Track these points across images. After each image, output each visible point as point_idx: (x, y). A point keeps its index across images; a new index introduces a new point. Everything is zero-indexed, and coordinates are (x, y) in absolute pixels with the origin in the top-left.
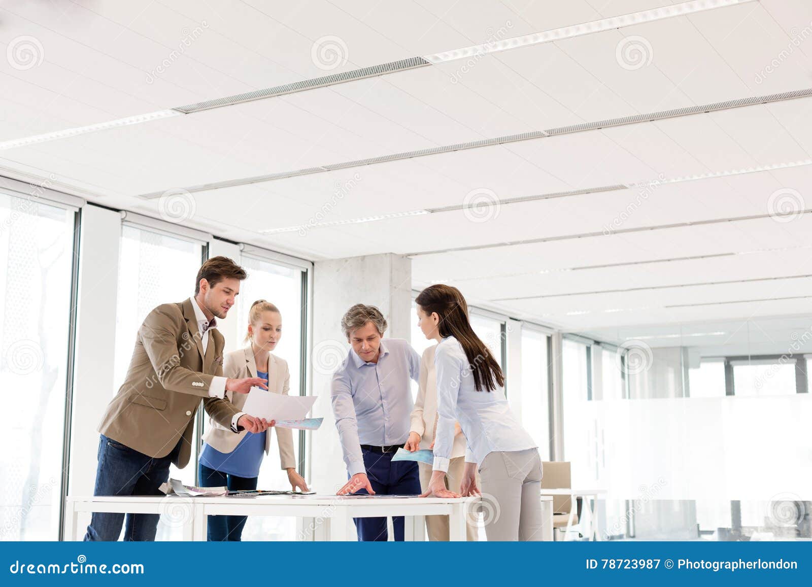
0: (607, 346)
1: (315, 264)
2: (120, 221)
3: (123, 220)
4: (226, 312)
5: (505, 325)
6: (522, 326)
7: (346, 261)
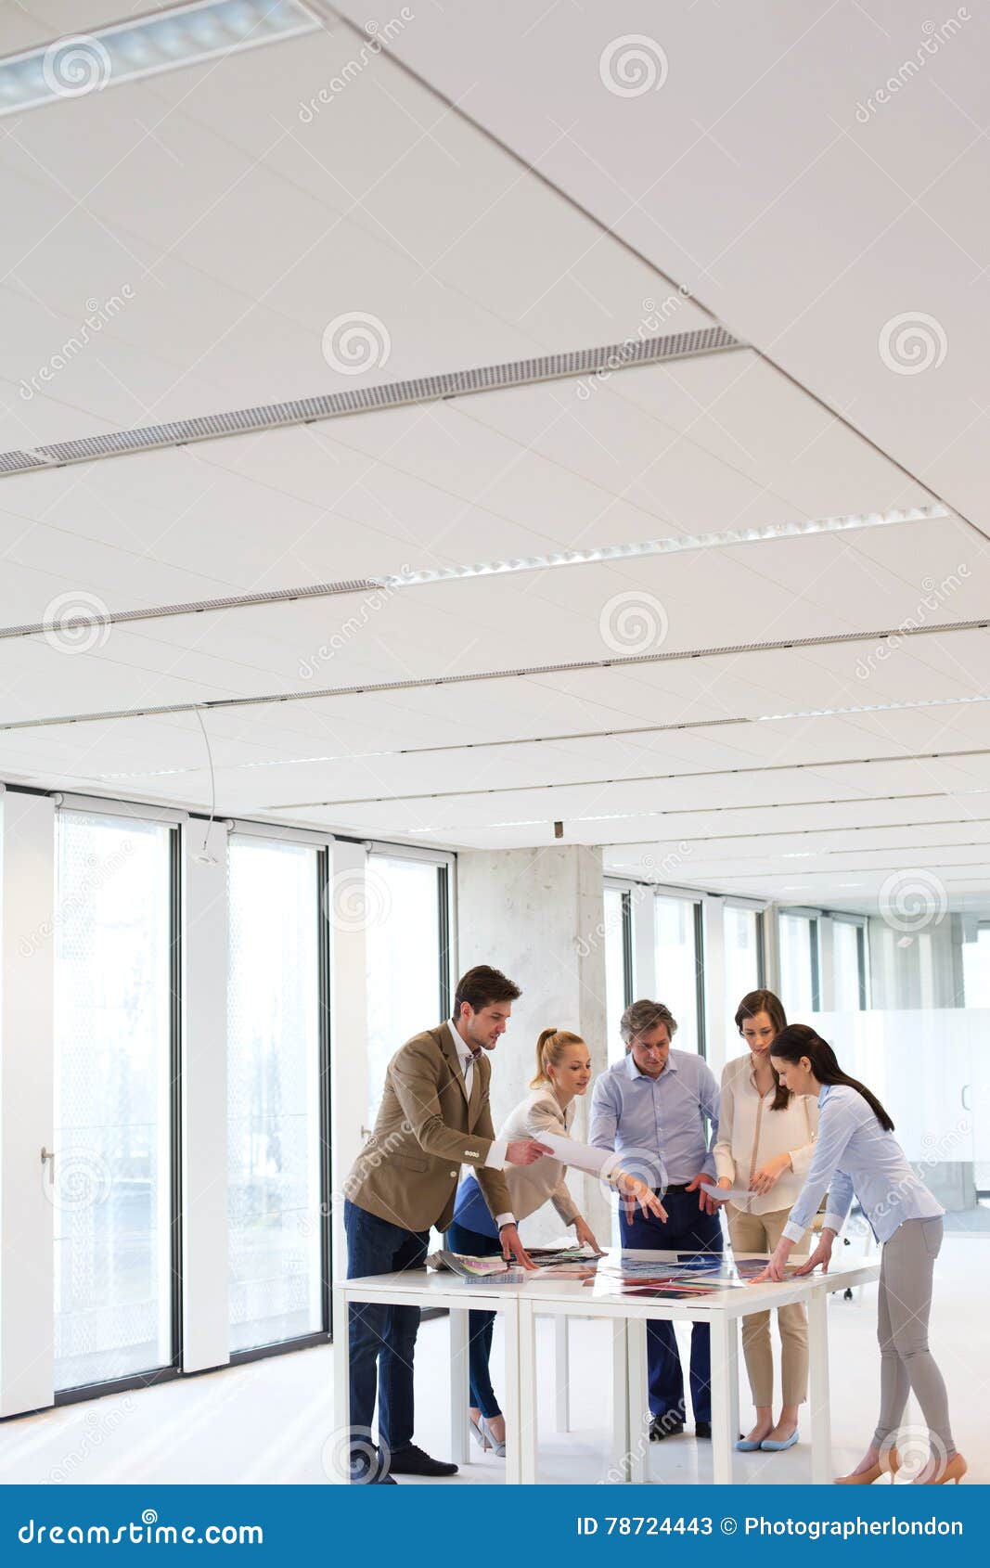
0: (839, 916)
1: (459, 857)
2: (226, 833)
3: (230, 833)
4: (494, 1042)
5: (701, 905)
6: (724, 903)
7: (508, 854)
